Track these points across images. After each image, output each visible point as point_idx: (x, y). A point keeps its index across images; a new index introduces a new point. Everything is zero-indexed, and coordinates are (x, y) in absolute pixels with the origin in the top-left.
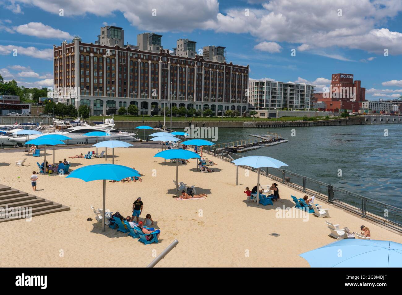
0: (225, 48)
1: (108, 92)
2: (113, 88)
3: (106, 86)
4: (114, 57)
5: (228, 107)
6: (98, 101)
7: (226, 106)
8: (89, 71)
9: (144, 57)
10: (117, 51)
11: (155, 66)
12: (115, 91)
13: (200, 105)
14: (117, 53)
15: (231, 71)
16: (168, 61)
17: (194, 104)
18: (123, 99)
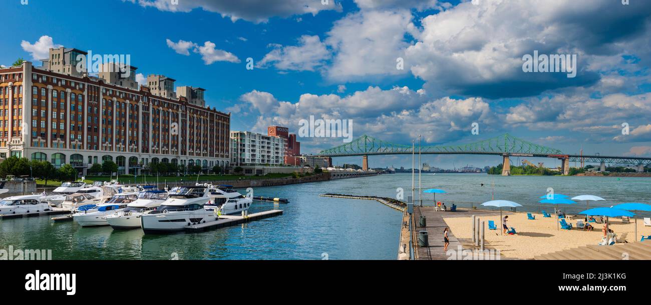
0: (205, 90)
1: (72, 143)
2: (80, 137)
3: (70, 134)
4: (81, 93)
5: (213, 162)
6: (58, 156)
7: (210, 161)
8: (44, 111)
9: (120, 95)
10: (86, 84)
11: (135, 109)
12: (82, 140)
13: (185, 161)
14: (86, 87)
15: (215, 118)
16: (149, 102)
17: (178, 159)
18: (93, 153)
